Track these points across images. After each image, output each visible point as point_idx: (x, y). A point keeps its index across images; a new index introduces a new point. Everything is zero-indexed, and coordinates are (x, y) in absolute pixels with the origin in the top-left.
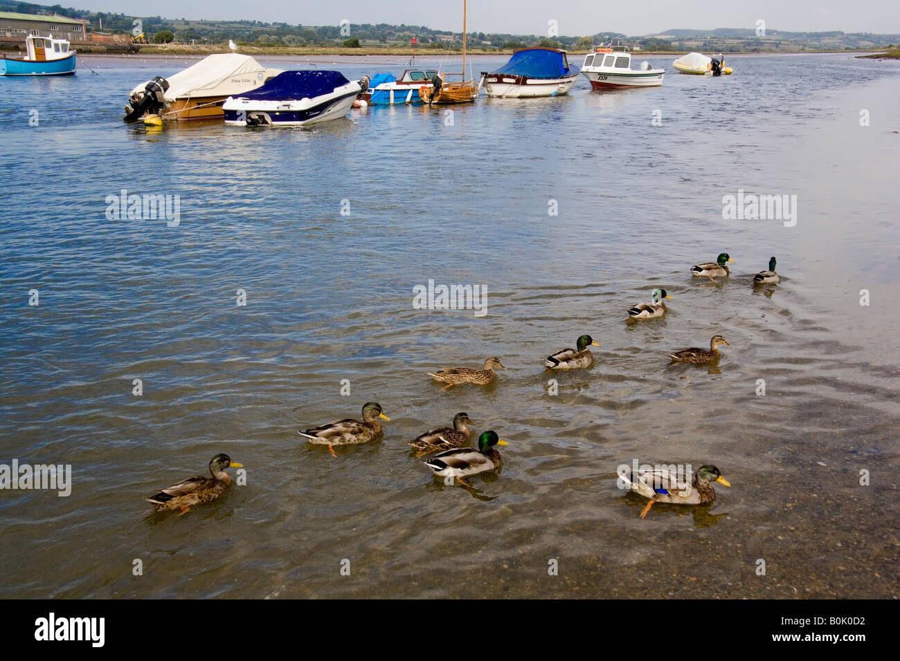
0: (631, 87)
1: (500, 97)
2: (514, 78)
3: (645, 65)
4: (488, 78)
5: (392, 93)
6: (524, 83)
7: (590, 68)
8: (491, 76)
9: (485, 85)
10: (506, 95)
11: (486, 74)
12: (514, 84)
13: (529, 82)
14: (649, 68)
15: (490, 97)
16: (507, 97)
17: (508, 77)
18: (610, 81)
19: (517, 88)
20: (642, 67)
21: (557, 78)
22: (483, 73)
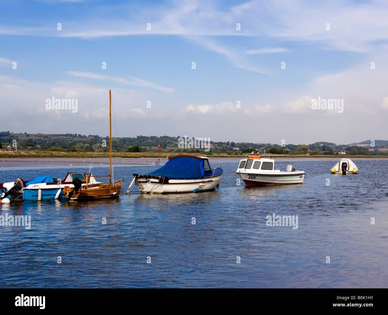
0: (276, 185)
1: (148, 193)
2: (157, 178)
3: (290, 167)
4: (138, 178)
5: (40, 191)
6: (166, 182)
7: (242, 170)
8: (141, 177)
9: (137, 183)
10: (154, 191)
11: (137, 175)
12: (158, 183)
13: (170, 181)
14: (293, 170)
15: (143, 193)
16: (154, 193)
17: (154, 178)
18: (257, 180)
19: (161, 186)
20: (288, 169)
21: (197, 178)
22: (134, 175)
